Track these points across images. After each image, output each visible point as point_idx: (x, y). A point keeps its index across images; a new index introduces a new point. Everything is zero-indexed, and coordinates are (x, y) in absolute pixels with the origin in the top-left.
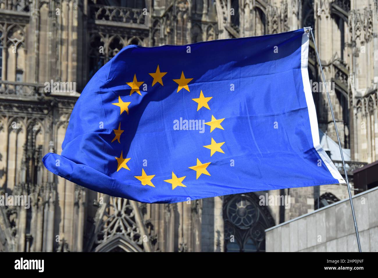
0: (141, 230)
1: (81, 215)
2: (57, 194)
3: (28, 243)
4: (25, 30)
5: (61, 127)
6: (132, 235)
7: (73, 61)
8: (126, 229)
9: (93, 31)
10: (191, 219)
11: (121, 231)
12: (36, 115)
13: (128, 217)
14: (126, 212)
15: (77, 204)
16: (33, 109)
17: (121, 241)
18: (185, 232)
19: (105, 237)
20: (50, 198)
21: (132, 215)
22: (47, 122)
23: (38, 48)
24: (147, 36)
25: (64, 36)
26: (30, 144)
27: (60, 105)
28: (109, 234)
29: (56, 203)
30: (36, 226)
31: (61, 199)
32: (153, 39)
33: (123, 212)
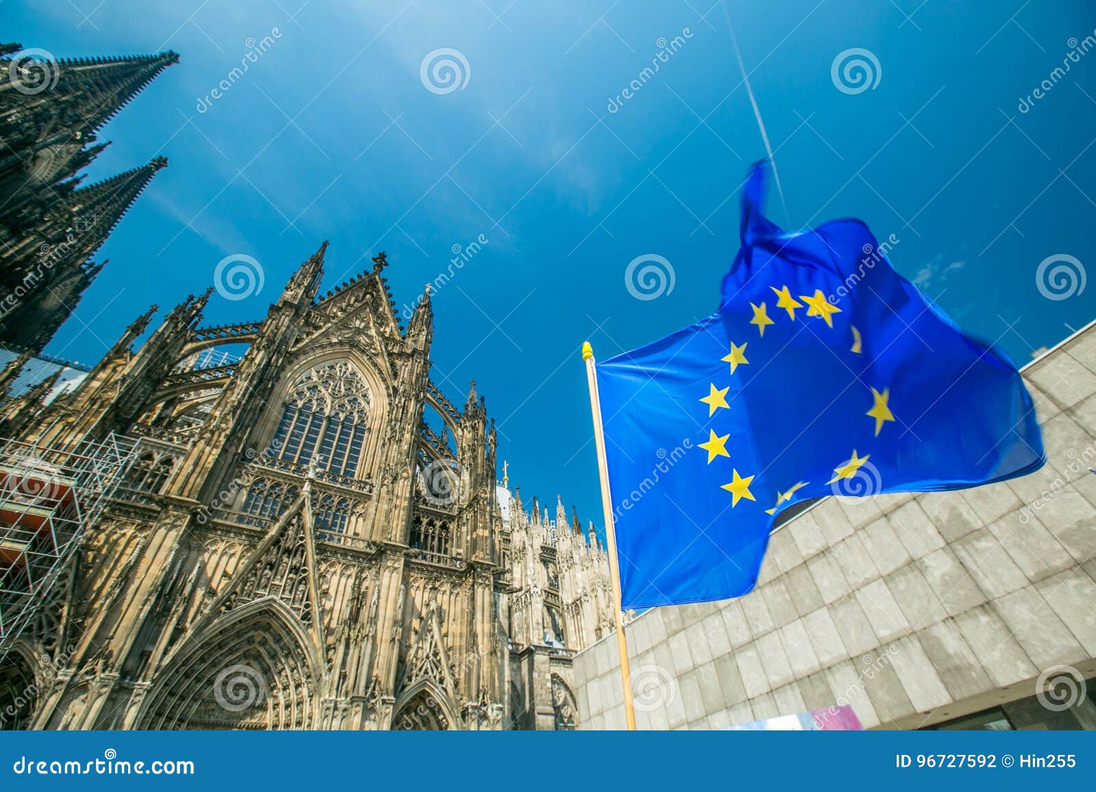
0: (446, 673)
1: (396, 651)
2: (376, 630)
3: (341, 680)
4: (366, 505)
5: (387, 571)
6: (438, 677)
7: (402, 521)
8: (433, 671)
9: (416, 512)
10: (491, 662)
11: (427, 673)
12: (365, 565)
13: (435, 660)
14: (433, 655)
15: (393, 640)
16: (364, 559)
17: (428, 683)
18: (485, 675)
19: (414, 678)
20: (369, 632)
21: (438, 658)
22: (373, 571)
23: (375, 515)
24: (454, 520)
25: (398, 503)
26: (357, 587)
27: (389, 552)
28: (417, 676)
29: (374, 637)
30: (352, 663)
31: (379, 636)
32: (458, 522)
33: (431, 655)
